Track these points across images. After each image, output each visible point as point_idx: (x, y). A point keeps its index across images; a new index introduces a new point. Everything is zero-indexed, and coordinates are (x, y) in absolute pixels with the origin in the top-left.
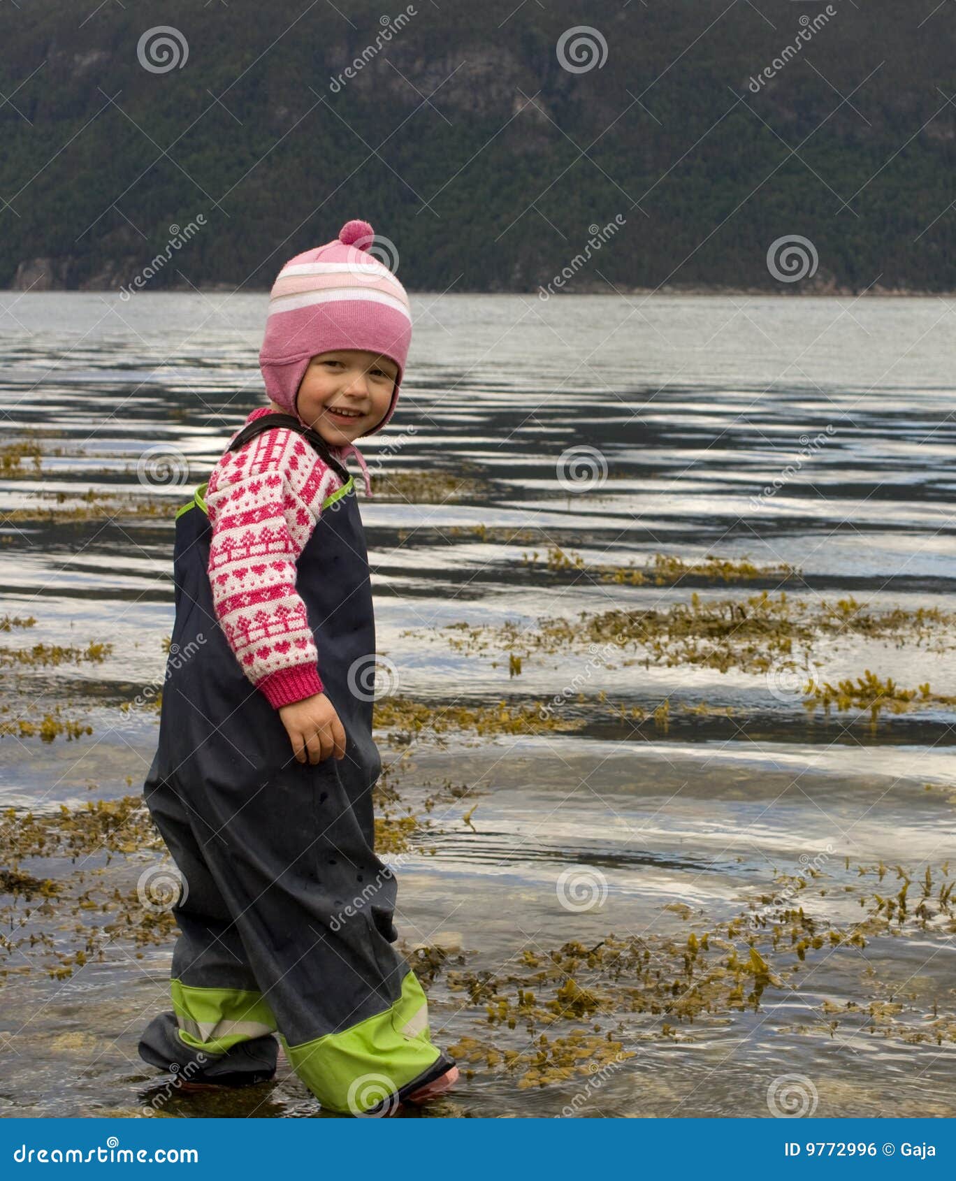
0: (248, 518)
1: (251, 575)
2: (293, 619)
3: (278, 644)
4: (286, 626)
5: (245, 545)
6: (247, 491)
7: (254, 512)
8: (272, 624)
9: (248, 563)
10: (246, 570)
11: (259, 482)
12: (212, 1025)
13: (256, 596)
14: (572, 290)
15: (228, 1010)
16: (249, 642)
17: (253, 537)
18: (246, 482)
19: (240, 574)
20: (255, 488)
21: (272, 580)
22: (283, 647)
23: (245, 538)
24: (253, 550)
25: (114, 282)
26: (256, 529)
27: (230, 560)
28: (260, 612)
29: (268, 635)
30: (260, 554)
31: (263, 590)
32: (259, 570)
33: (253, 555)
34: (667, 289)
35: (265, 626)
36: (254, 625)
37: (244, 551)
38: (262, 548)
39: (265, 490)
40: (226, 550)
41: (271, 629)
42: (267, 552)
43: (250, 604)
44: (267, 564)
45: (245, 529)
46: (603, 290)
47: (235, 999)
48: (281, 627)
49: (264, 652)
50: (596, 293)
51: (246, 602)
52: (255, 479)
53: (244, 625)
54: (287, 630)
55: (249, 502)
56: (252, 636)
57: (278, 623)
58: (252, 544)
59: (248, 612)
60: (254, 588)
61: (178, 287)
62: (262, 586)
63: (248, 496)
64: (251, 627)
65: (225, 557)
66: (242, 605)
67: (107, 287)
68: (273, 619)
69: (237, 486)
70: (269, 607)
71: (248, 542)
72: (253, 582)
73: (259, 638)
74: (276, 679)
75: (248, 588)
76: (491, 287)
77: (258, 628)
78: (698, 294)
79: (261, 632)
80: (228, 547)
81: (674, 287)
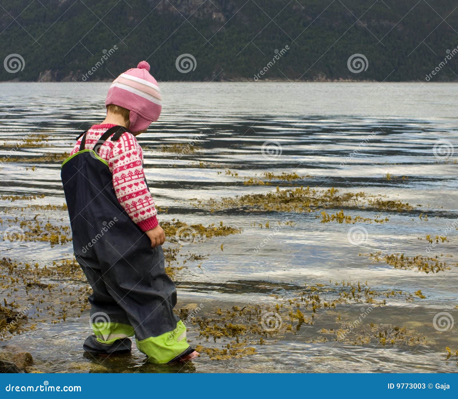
0: (128, 166)
1: (134, 186)
2: (150, 200)
3: (147, 210)
4: (149, 203)
5: (130, 176)
6: (126, 157)
7: (130, 164)
8: (144, 203)
9: (132, 182)
10: (132, 185)
11: (129, 154)
12: (107, 335)
13: (137, 194)
14: (233, 80)
15: (112, 330)
16: (137, 210)
17: (131, 173)
18: (125, 154)
19: (130, 186)
20: (129, 155)
21: (142, 187)
22: (149, 210)
23: (129, 173)
24: (133, 177)
25: (73, 79)
26: (133, 170)
27: (125, 182)
28: (140, 199)
29: (144, 207)
30: (136, 179)
31: (140, 191)
32: (137, 184)
33: (133, 179)
34: (267, 80)
35: (142, 204)
36: (138, 204)
37: (130, 178)
38: (136, 177)
39: (133, 156)
40: (123, 178)
41: (145, 205)
42: (139, 178)
43: (136, 196)
44: (139, 182)
45: (128, 170)
46: (244, 80)
47: (114, 326)
48: (147, 204)
49: (143, 213)
50: (242, 81)
51: (134, 196)
52: (128, 152)
53: (134, 204)
54: (150, 204)
55: (127, 161)
56: (138, 207)
57: (146, 202)
58: (132, 175)
59: (136, 199)
60: (136, 191)
61: (96, 80)
62: (139, 190)
63: (126, 158)
64: (137, 204)
65: (123, 181)
66: (133, 197)
67: (71, 80)
68: (144, 201)
69: (121, 155)
70: (142, 197)
71: (131, 174)
72: (135, 189)
73: (141, 208)
74: (147, 221)
75: (134, 191)
76: (205, 79)
77: (140, 205)
78: (278, 81)
79: (141, 206)
80: (123, 177)
81: (269, 79)
